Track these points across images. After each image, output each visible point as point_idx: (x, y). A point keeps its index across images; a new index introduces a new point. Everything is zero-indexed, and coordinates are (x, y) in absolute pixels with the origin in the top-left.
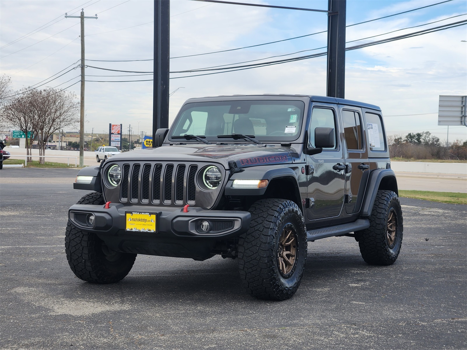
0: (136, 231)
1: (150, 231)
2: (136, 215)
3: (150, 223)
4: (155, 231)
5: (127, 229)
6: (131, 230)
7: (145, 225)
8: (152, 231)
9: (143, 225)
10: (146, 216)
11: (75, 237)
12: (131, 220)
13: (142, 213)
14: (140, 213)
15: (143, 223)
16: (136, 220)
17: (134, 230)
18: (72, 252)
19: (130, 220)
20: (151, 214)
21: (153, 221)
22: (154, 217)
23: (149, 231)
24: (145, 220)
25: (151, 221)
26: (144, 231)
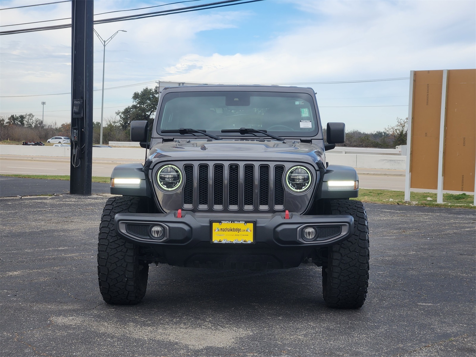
0: (227, 242)
1: (246, 242)
2: (225, 225)
3: (245, 233)
4: (252, 241)
5: (213, 241)
6: (219, 242)
7: (238, 235)
8: (249, 242)
9: (236, 235)
10: (240, 225)
11: (116, 252)
12: (219, 230)
13: (235, 222)
14: (233, 222)
15: (236, 233)
16: (226, 230)
17: (223, 242)
18: (110, 270)
19: (217, 230)
20: (246, 222)
21: (249, 231)
22: (251, 226)
23: (244, 242)
24: (238, 230)
25: (247, 231)
26: (238, 242)
